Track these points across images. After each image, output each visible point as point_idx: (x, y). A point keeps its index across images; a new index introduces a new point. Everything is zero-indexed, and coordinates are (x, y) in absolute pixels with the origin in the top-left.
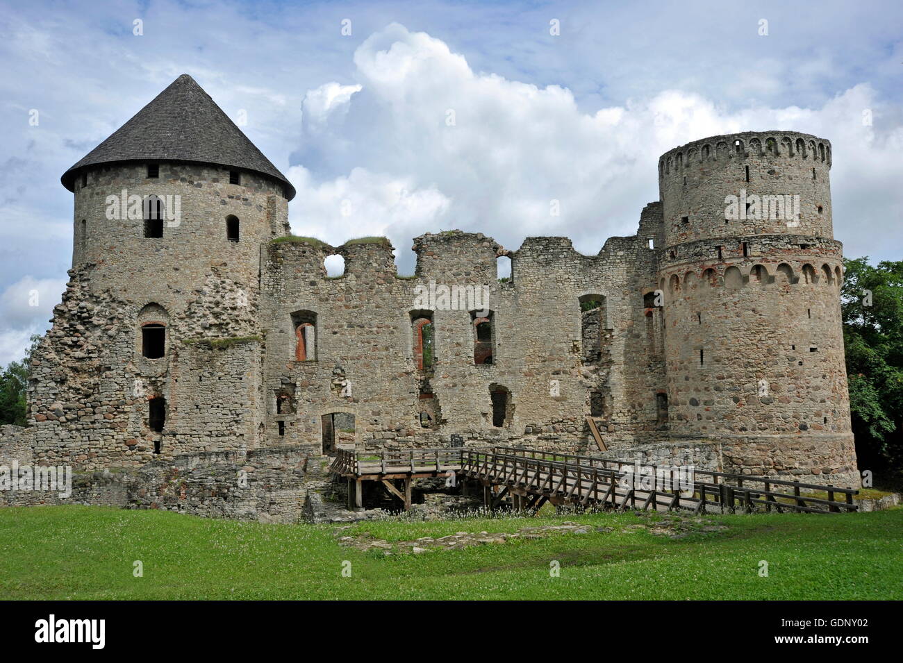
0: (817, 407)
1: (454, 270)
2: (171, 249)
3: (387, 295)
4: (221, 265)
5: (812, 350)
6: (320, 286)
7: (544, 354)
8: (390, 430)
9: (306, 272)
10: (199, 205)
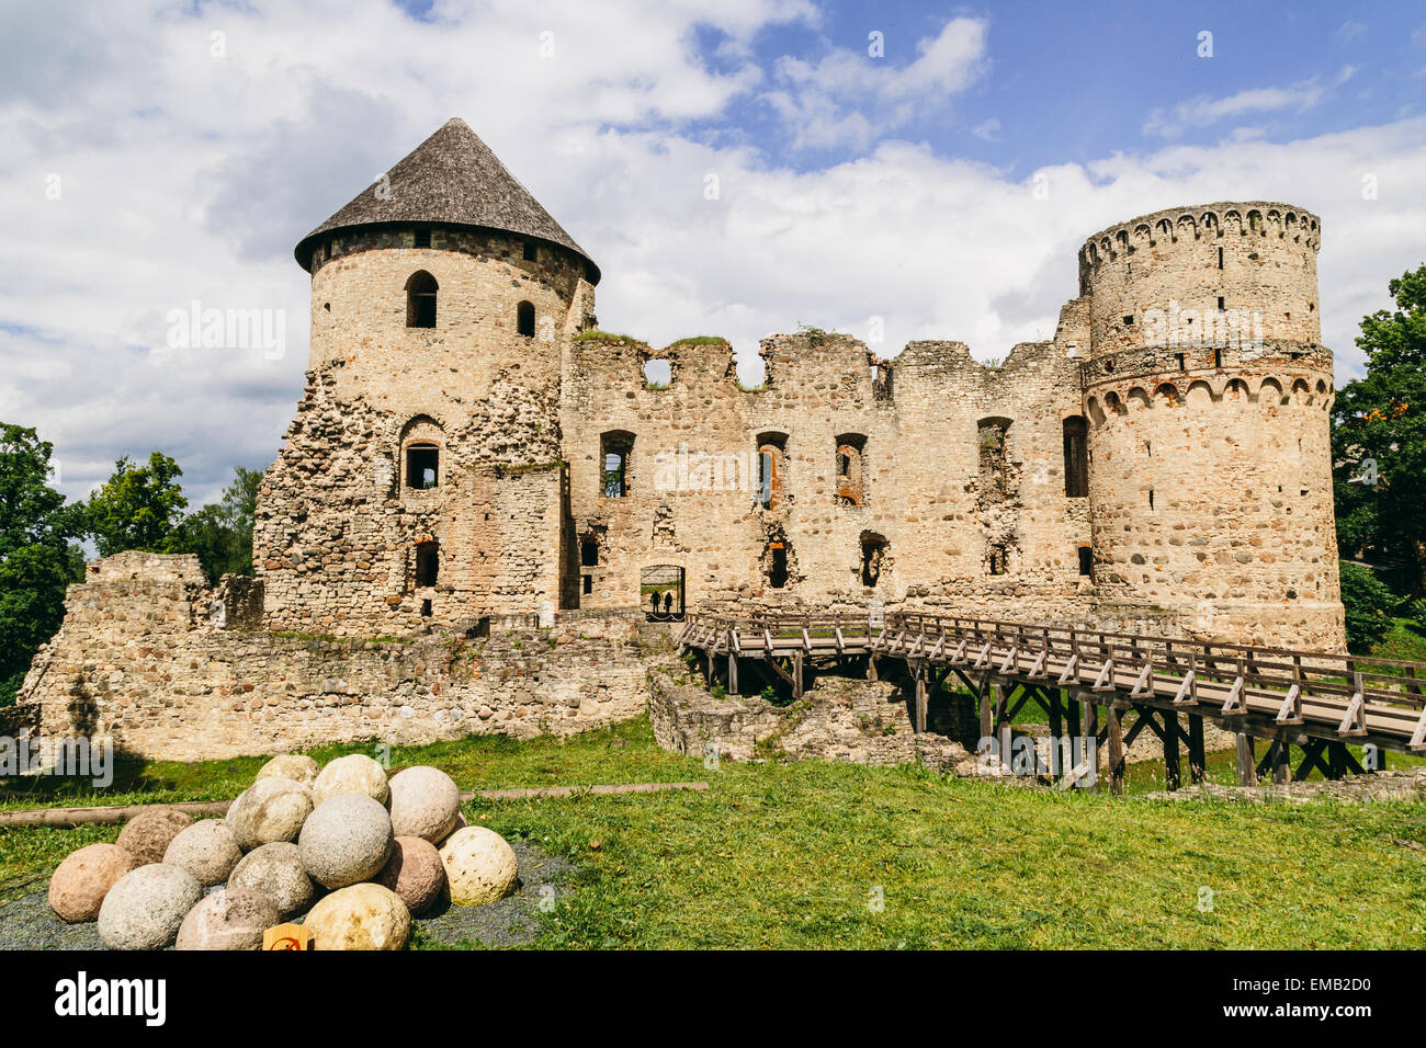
0: (1310, 568)
1: (816, 382)
2: (447, 343)
3: (729, 412)
4: (512, 367)
5: (1303, 493)
6: (640, 399)
7: (932, 494)
8: (731, 589)
9: (622, 380)
10: (484, 287)
